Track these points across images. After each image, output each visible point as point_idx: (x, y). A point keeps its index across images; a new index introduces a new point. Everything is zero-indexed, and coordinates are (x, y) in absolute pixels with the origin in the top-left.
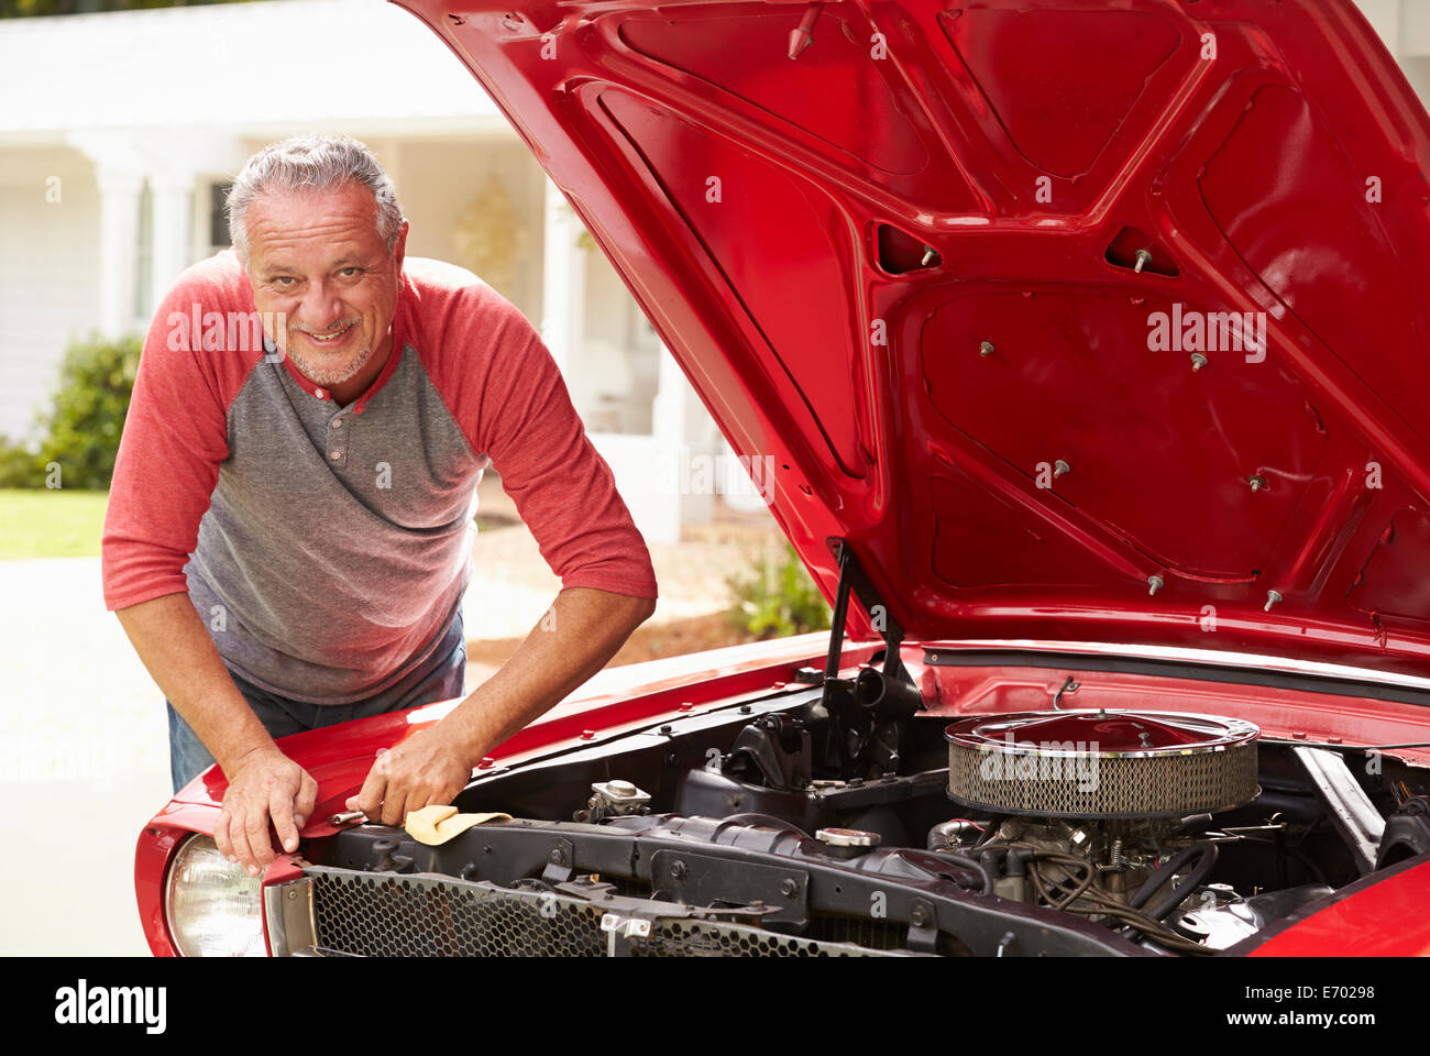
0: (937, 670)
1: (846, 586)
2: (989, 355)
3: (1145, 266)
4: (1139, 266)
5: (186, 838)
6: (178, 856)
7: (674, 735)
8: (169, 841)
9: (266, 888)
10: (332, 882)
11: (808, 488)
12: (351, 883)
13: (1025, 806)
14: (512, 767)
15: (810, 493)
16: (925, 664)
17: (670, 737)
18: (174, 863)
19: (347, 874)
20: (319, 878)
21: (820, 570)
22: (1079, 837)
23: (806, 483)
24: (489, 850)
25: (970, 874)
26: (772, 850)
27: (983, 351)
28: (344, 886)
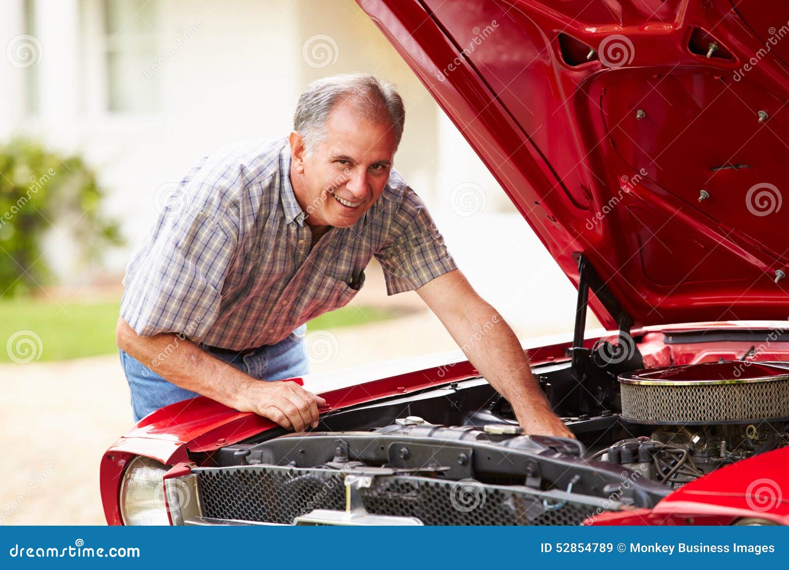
0: (671, 346)
1: (585, 286)
2: (642, 119)
3: (713, 54)
4: (709, 53)
5: (131, 459)
6: (126, 473)
7: (458, 389)
8: (122, 462)
9: (166, 480)
10: (207, 476)
11: (553, 217)
12: (217, 475)
13: (650, 418)
14: (342, 410)
15: (555, 221)
16: (665, 343)
17: (456, 390)
18: (124, 478)
19: (215, 469)
20: (200, 474)
21: (573, 276)
22: (696, 439)
23: (551, 215)
24: (303, 452)
25: (570, 447)
26: (461, 438)
27: (638, 116)
28: (214, 477)
